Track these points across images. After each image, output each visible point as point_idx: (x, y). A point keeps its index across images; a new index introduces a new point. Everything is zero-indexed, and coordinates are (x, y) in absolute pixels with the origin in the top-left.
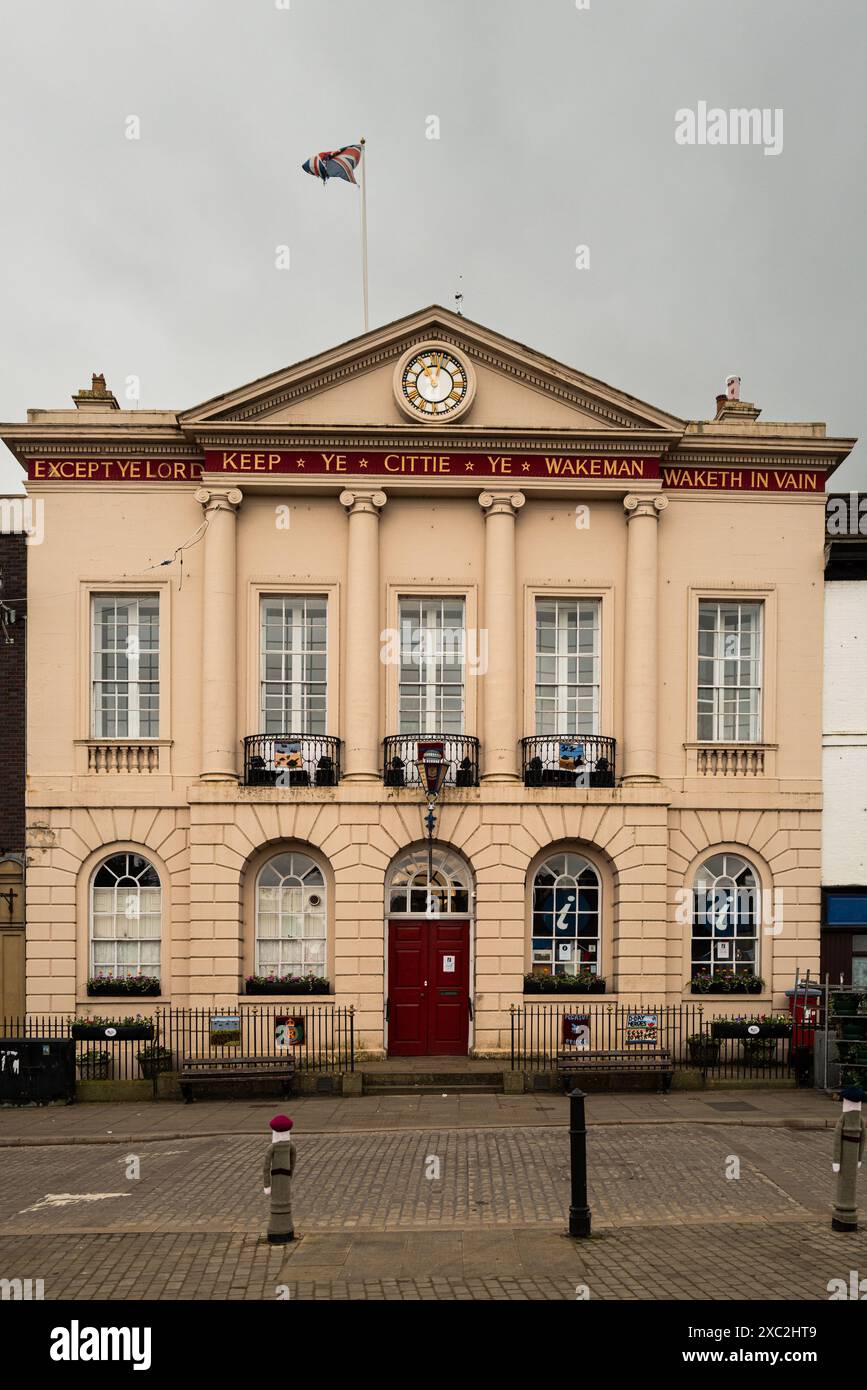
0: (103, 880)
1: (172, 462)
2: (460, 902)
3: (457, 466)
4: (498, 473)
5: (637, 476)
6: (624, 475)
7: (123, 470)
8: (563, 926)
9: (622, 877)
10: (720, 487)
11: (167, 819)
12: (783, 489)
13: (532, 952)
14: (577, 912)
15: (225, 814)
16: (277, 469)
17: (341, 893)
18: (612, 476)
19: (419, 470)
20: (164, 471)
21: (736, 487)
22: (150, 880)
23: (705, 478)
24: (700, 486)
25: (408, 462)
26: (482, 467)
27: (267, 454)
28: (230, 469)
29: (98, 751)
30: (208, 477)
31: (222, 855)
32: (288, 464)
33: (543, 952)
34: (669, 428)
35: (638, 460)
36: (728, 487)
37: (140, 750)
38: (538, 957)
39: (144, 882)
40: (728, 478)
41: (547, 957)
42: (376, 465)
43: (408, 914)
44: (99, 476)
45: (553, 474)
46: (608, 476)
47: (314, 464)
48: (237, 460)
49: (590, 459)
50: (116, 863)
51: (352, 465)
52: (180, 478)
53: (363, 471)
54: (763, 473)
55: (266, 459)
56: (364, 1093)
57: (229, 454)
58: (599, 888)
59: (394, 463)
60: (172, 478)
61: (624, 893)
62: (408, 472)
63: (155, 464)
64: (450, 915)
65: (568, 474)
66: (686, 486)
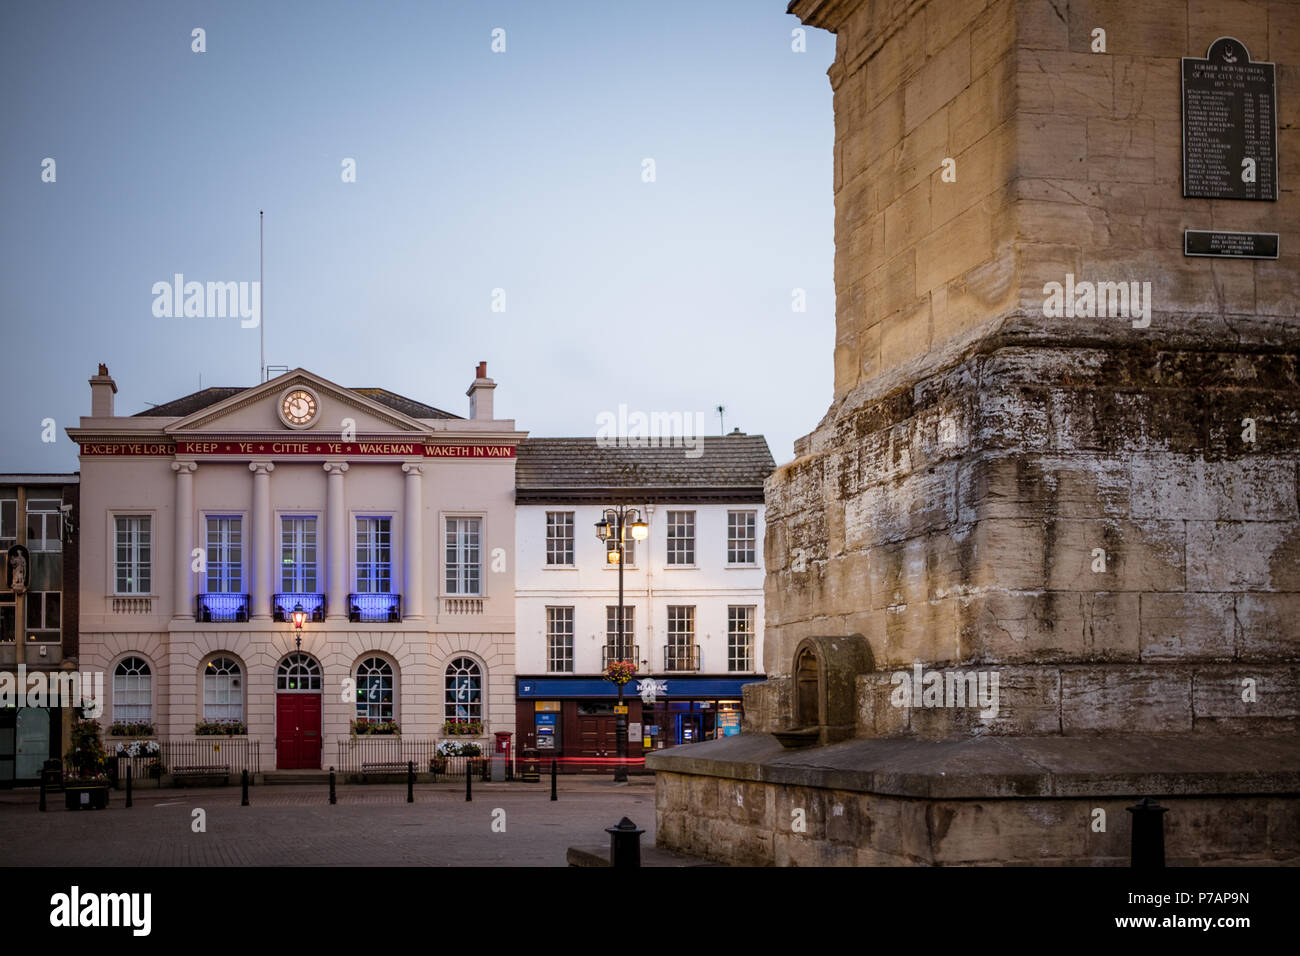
0: (120, 671)
1: (158, 445)
2: (317, 684)
3: (312, 449)
4: (334, 453)
5: (409, 453)
6: (402, 453)
7: (132, 449)
8: (373, 697)
9: (403, 671)
10: (456, 456)
11: (156, 638)
12: (491, 456)
13: (356, 711)
14: (381, 689)
15: (189, 637)
16: (216, 452)
17: (251, 680)
18: (395, 454)
19: (291, 452)
20: (154, 450)
21: (465, 456)
22: (146, 671)
23: (448, 451)
24: (445, 456)
25: (286, 447)
26: (325, 450)
27: (210, 443)
28: (190, 452)
29: (118, 601)
30: (179, 457)
31: (188, 660)
32: (221, 449)
33: (362, 711)
34: (425, 430)
35: (410, 445)
36: (461, 456)
37: (141, 601)
38: (359, 714)
39: (142, 672)
40: (461, 450)
41: (365, 714)
42: (268, 449)
43: (287, 691)
44: (119, 453)
45: (364, 453)
46: (393, 454)
47: (236, 448)
48: (194, 447)
49: (383, 445)
50: (127, 662)
51: (256, 449)
52: (162, 454)
53: (262, 452)
54: (480, 447)
55: (210, 446)
56: (265, 784)
57: (190, 444)
58: (393, 676)
59: (279, 448)
60: (158, 454)
61: (404, 680)
62: (285, 452)
63: (149, 446)
64: (310, 691)
65: (372, 453)
66: (438, 455)
